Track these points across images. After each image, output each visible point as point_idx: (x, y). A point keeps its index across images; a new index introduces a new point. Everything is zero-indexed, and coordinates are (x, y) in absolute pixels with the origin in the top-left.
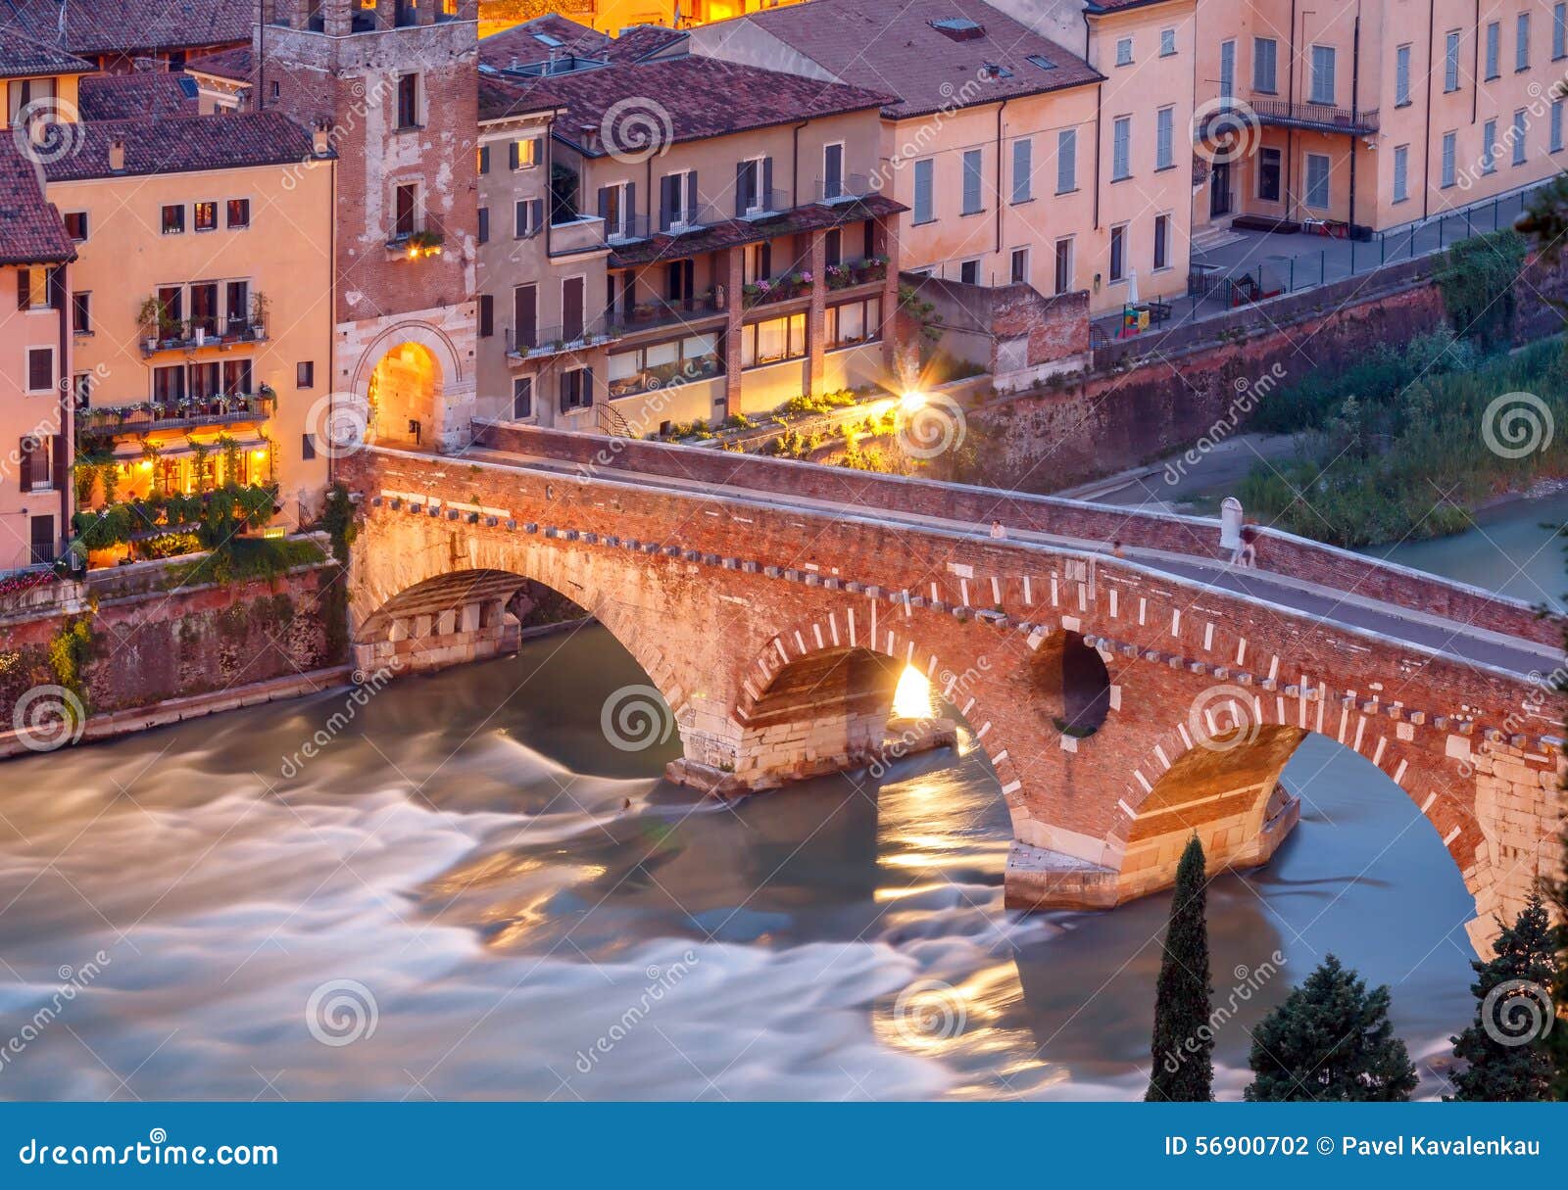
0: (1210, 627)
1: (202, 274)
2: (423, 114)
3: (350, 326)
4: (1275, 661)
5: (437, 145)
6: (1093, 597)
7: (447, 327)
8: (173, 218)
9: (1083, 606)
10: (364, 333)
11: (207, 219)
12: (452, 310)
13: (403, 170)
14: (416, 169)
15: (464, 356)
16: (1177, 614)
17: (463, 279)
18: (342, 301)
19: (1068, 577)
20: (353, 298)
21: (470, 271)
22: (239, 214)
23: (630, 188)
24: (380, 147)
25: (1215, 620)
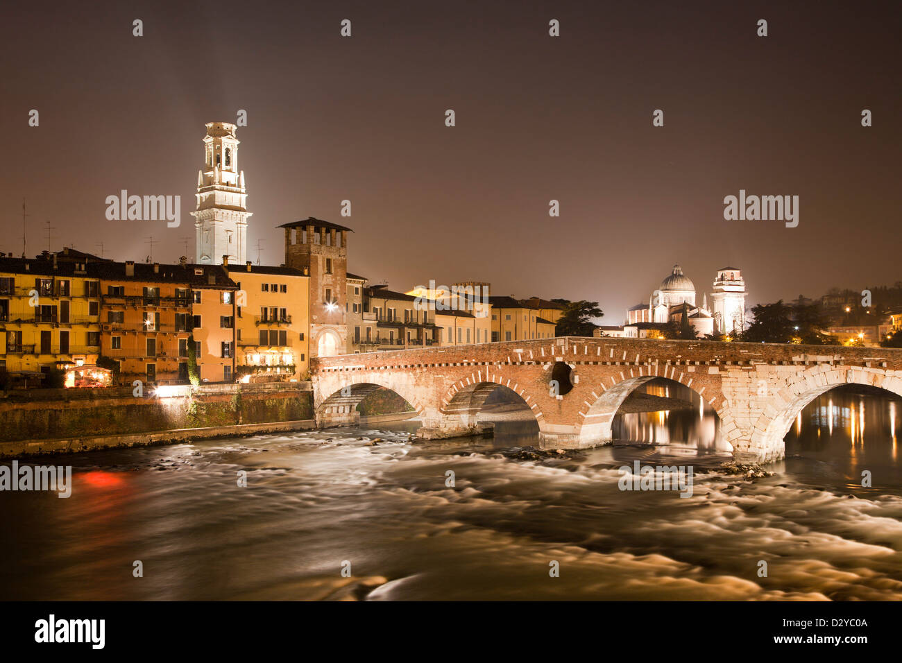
0: (612, 350)
1: (275, 305)
2: (333, 271)
3: (313, 325)
4: (638, 356)
5: (336, 279)
6: (567, 349)
7: (339, 331)
8: (265, 288)
9: (563, 353)
10: (317, 328)
11: (275, 288)
12: (340, 326)
13: (327, 285)
14: (331, 285)
15: (343, 339)
16: (599, 348)
17: (343, 318)
18: (312, 317)
19: (558, 345)
20: (315, 317)
21: (345, 316)
22: (284, 289)
23: (381, 309)
24: (321, 277)
25: (614, 347)
